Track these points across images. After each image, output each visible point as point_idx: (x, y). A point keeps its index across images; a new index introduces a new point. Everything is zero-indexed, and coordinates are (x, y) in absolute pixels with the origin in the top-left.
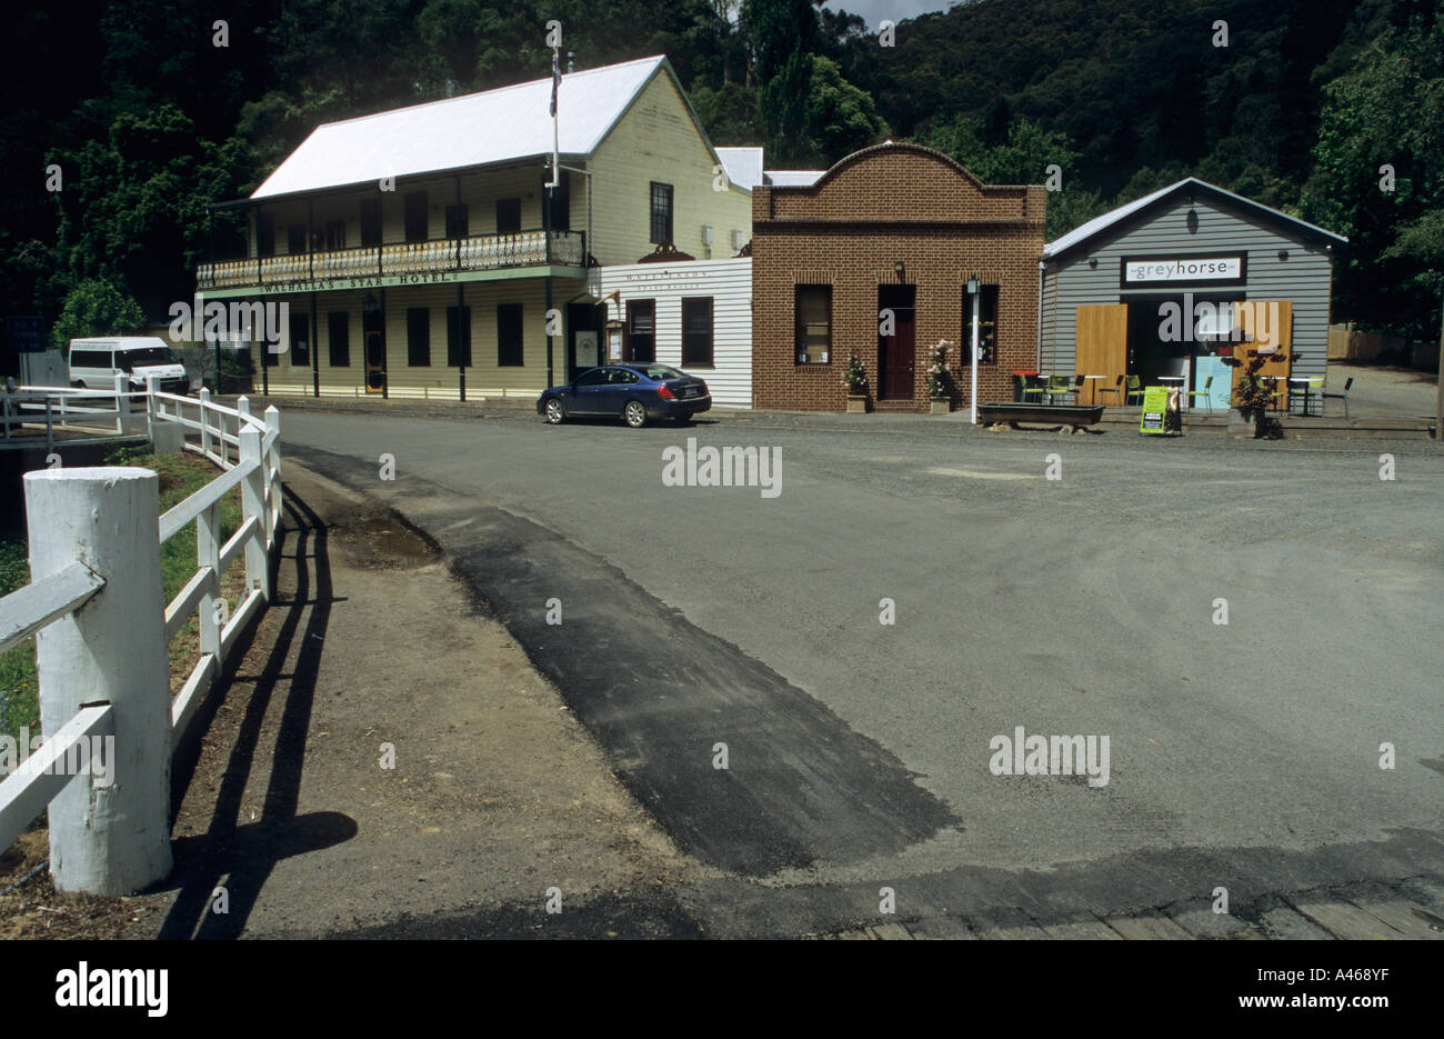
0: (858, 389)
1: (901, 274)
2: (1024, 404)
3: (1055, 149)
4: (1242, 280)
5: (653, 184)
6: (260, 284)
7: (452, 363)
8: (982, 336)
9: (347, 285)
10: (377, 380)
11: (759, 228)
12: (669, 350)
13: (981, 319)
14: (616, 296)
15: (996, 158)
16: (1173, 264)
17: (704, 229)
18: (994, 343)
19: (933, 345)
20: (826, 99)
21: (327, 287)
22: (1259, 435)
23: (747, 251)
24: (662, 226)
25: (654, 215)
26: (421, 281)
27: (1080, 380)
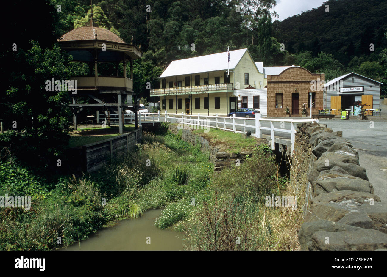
0: (288, 113)
1: (296, 91)
2: (320, 115)
3: (329, 58)
4: (363, 91)
5: (245, 73)
6: (165, 93)
7: (205, 108)
8: (312, 102)
9: (184, 94)
10: (188, 112)
11: (268, 82)
12: (250, 105)
13: (312, 99)
14: (240, 96)
15: (315, 60)
16: (350, 88)
17: (254, 82)
18: (315, 104)
19: (302, 103)
20: (273, 47)
21: (179, 94)
22: (363, 119)
23: (266, 87)
24: (247, 82)
25: (245, 79)
26: (200, 93)
27: (331, 110)
